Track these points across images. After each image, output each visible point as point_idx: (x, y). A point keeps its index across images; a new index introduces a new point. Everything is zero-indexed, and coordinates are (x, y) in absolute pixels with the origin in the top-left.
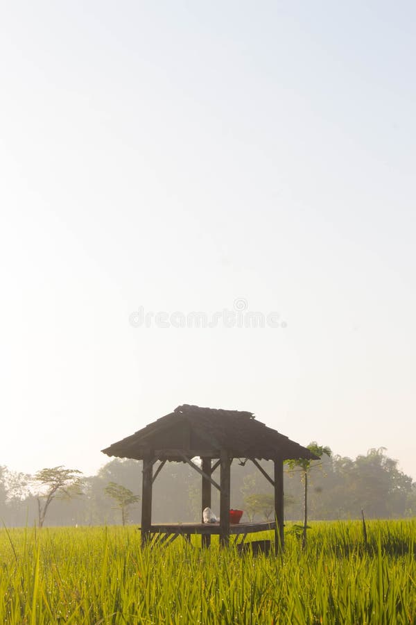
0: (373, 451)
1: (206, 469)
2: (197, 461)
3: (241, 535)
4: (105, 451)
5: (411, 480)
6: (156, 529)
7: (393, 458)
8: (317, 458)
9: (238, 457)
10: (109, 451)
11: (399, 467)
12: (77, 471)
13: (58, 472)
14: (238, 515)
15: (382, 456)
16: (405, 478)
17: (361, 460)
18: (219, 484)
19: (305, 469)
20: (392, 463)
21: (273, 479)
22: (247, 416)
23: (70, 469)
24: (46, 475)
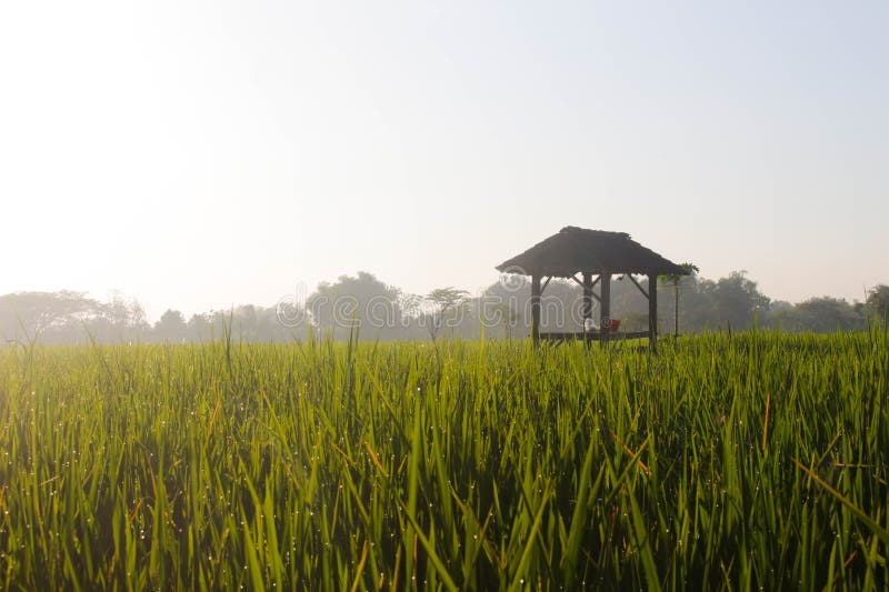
0: (735, 274)
1: (588, 284)
2: (580, 276)
3: (619, 342)
4: (497, 268)
5: (769, 300)
6: (544, 336)
7: (753, 280)
8: (686, 274)
9: (617, 273)
10: (502, 268)
11: (758, 289)
12: (465, 292)
13: (449, 293)
14: (616, 324)
15: (742, 279)
16: (765, 298)
17: (723, 282)
18: (600, 296)
19: (676, 284)
20: (752, 285)
21: (648, 292)
22: (624, 236)
23: (459, 289)
24: (437, 295)
